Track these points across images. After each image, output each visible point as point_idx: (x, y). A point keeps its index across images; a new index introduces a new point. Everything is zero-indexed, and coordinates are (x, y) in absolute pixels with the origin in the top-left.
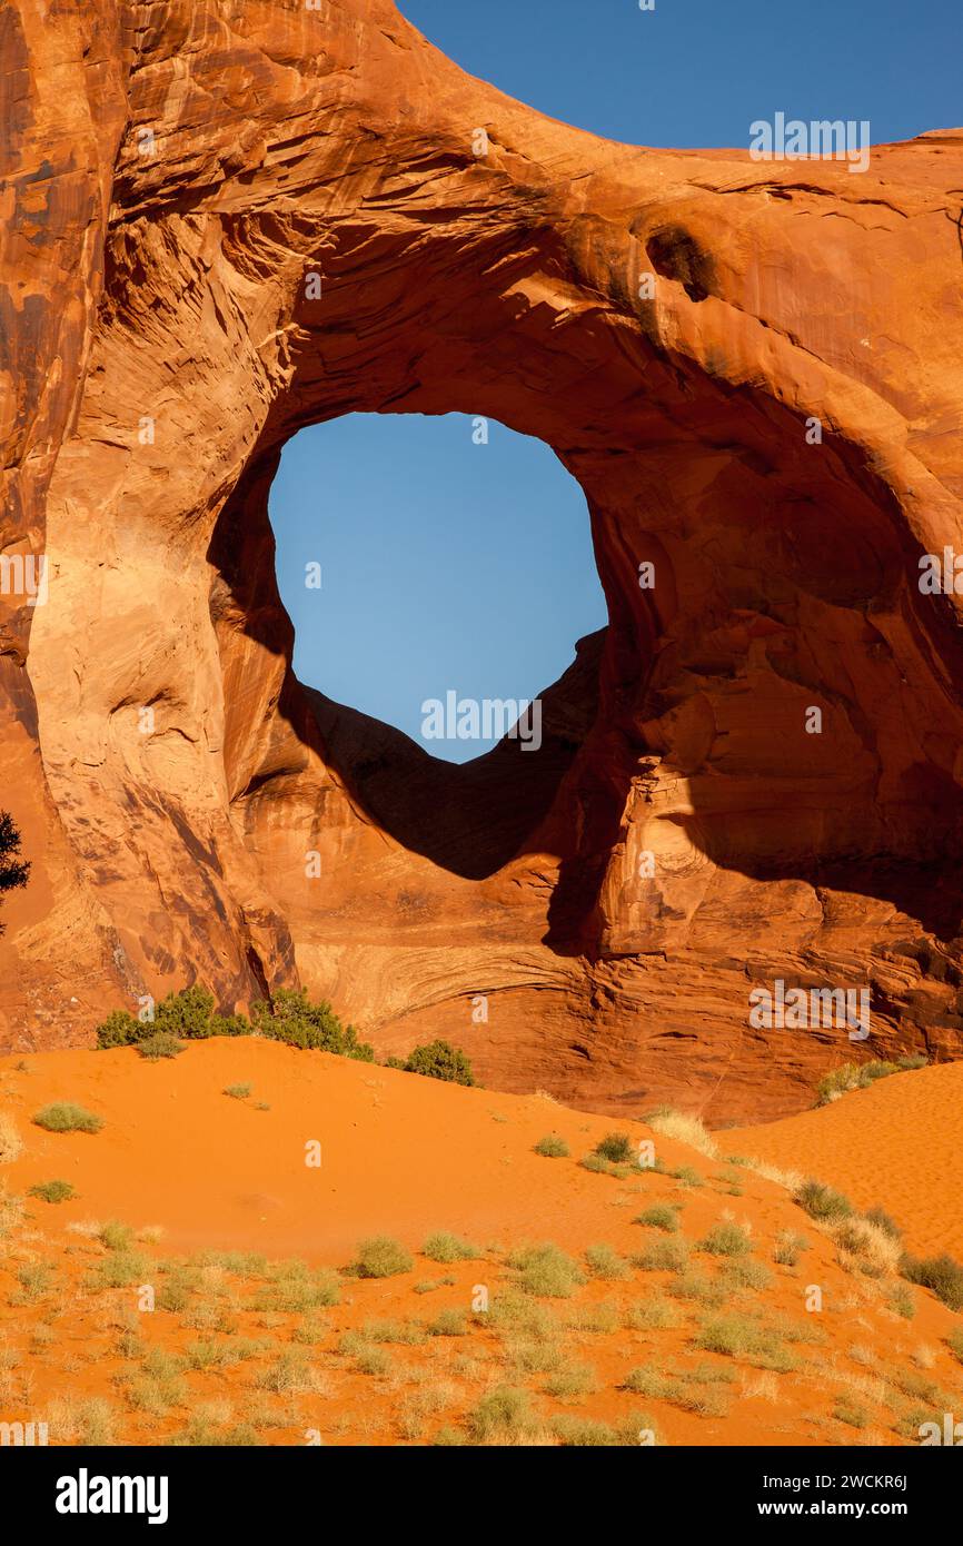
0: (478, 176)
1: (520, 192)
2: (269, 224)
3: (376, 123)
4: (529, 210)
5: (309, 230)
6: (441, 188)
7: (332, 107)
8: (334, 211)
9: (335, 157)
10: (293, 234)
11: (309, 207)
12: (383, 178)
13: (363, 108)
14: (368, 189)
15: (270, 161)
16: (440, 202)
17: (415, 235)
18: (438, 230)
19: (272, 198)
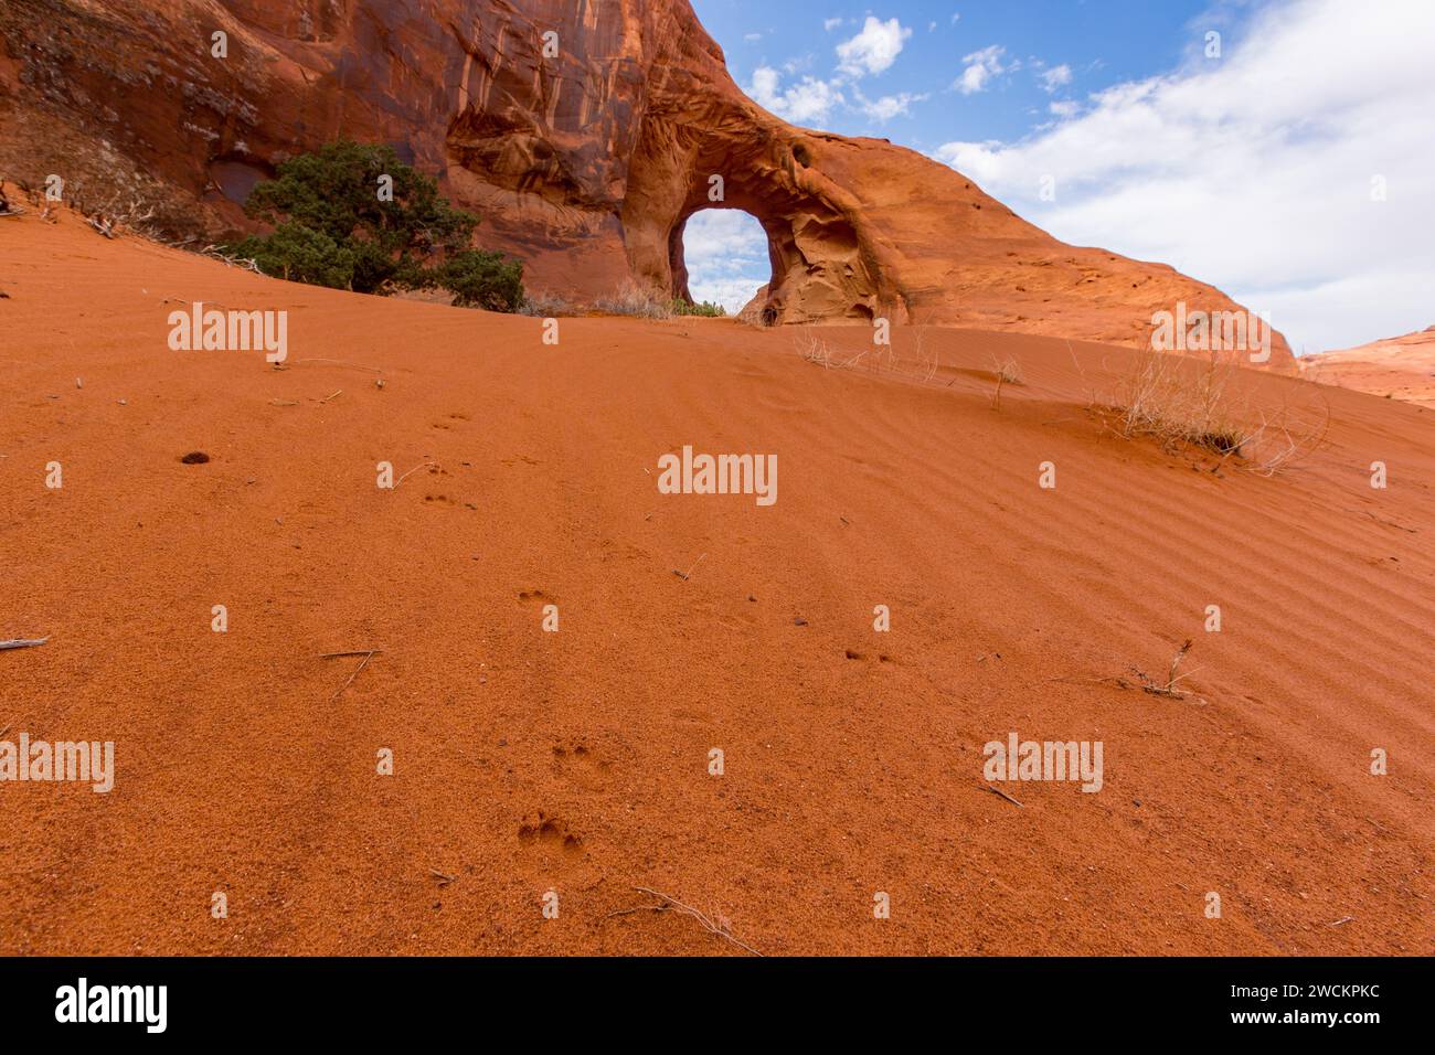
0: (747, 124)
1: (759, 129)
2: (689, 130)
3: (720, 100)
4: (761, 136)
5: (701, 135)
6: (737, 126)
7: (709, 94)
8: (707, 130)
9: (708, 112)
10: (696, 136)
11: (701, 127)
12: (722, 120)
13: (717, 95)
14: (717, 123)
15: (691, 108)
16: (737, 130)
17: (729, 140)
18: (736, 140)
19: (690, 122)
